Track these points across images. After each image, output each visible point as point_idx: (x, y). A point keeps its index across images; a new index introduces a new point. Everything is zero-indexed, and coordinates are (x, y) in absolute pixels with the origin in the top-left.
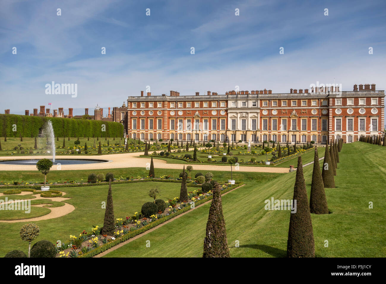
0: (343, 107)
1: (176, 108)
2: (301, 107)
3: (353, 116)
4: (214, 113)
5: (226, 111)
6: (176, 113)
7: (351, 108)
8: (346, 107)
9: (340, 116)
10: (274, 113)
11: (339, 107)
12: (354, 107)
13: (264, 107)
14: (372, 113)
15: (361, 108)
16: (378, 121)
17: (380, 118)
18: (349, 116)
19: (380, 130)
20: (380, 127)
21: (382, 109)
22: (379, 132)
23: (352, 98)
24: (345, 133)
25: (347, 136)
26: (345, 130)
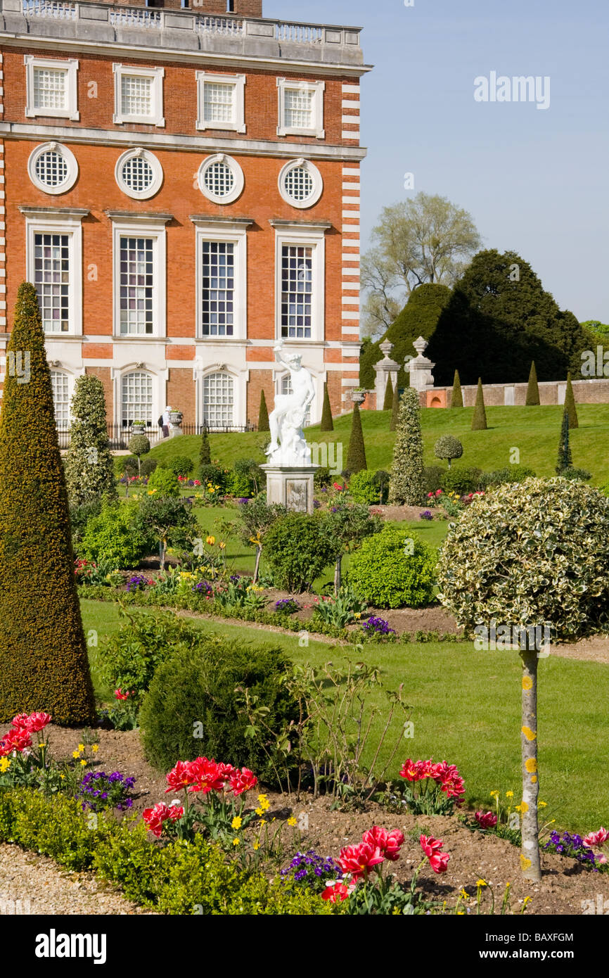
0: (85, 134)
3: (153, 218)
7: (146, 147)
8: (110, 135)
9: (60, 206)
11: (58, 132)
12: (168, 140)
14: (280, 201)
15: (210, 152)
16: (318, 257)
17: (332, 231)
18: (130, 218)
19: (331, 331)
20: (332, 307)
21: (346, 171)
22: (334, 345)
23: (152, 63)
24: (106, 352)
25: (117, 376)
26: (105, 329)
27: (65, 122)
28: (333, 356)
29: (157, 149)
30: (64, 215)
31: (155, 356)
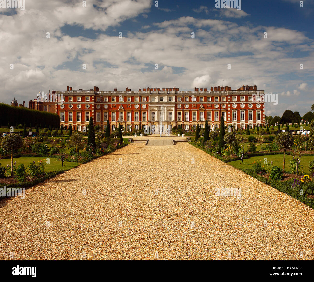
0: (237, 102)
1: (101, 102)
2: (206, 102)
3: (244, 110)
4: (137, 107)
5: (147, 105)
6: (101, 106)
7: (243, 103)
8: (240, 102)
9: (235, 109)
10: (187, 107)
11: (235, 102)
12: (245, 102)
13: (178, 102)
14: (256, 107)
15: (250, 103)
16: (260, 113)
17: (262, 110)
18: (242, 110)
19: (262, 119)
20: (262, 117)
21: (263, 104)
22: (262, 121)
23: (244, 95)
24: (239, 122)
25: (241, 125)
26: (239, 120)
27: (236, 101)
28: (262, 122)
29: (245, 103)
30: (235, 110)
31: (244, 123)
